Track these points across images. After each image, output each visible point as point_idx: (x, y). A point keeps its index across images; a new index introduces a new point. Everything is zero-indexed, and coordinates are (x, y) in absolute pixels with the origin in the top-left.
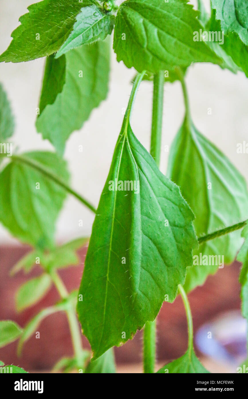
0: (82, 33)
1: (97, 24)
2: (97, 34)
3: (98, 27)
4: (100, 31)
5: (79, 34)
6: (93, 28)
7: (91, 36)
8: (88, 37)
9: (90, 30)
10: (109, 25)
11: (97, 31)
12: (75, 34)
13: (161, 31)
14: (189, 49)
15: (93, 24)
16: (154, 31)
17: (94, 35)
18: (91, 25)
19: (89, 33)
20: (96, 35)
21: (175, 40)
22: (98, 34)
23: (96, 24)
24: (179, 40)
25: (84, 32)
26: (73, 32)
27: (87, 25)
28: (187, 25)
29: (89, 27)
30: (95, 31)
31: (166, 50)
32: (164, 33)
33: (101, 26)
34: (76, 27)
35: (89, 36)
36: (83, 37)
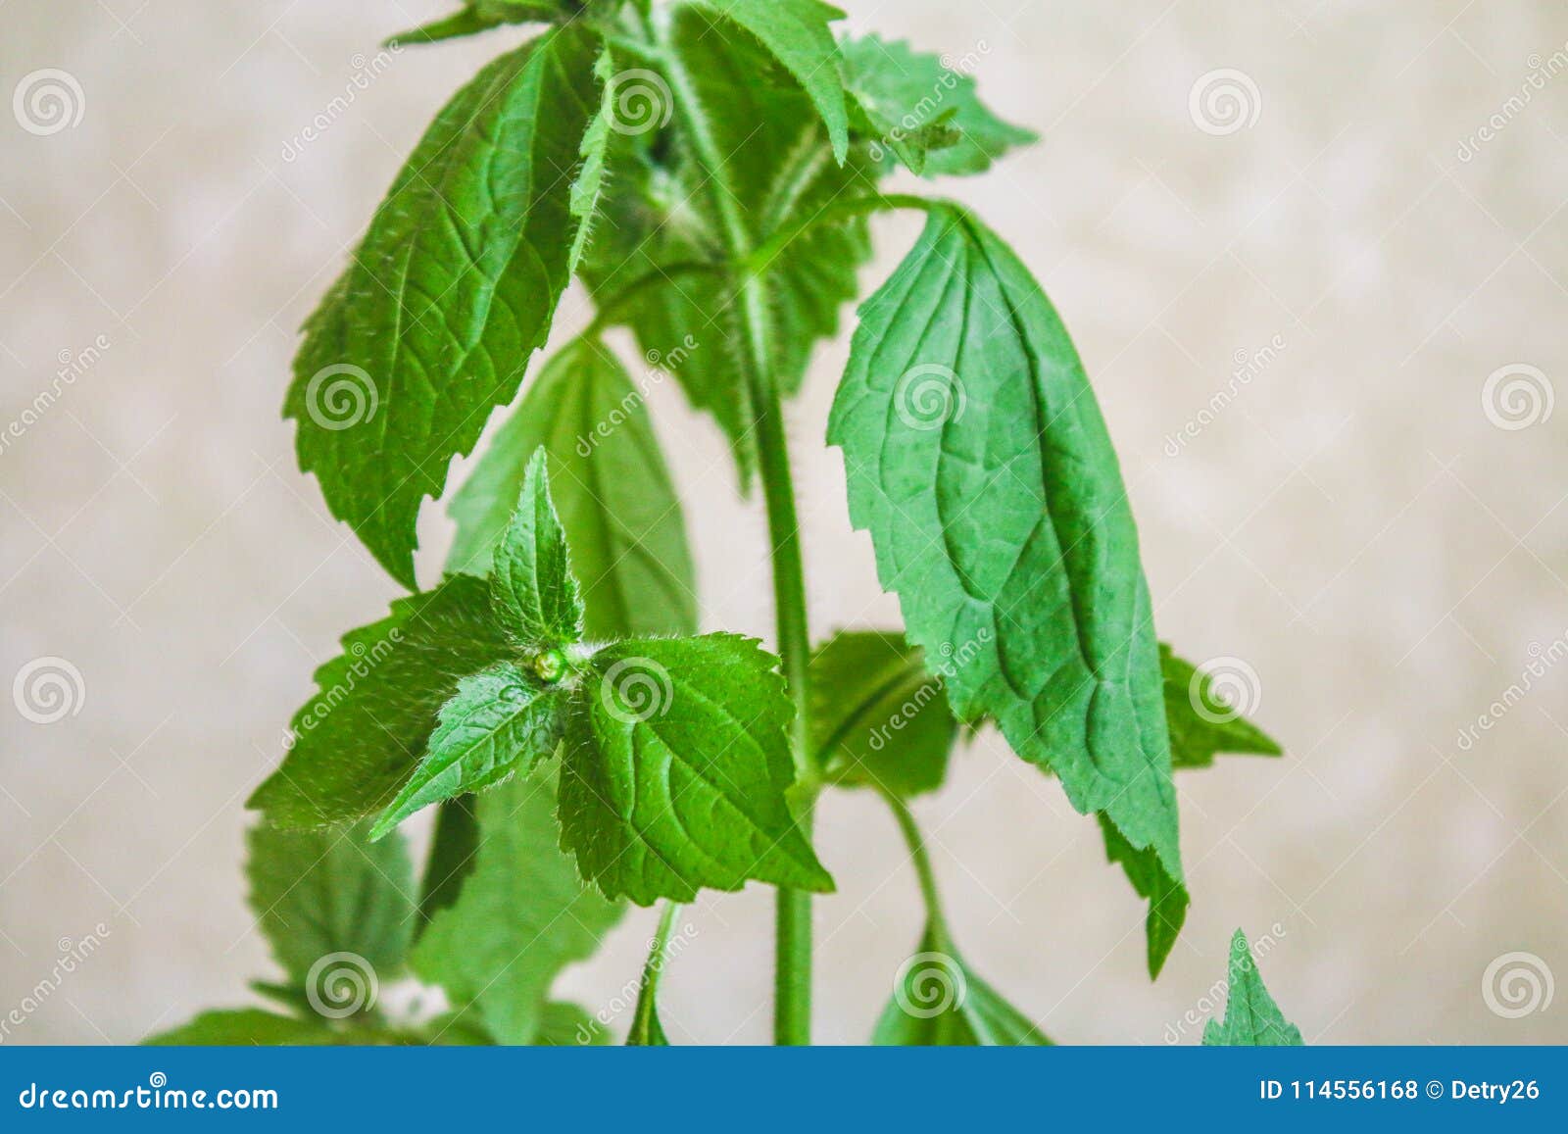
0: (462, 758)
1: (511, 725)
2: (506, 757)
3: (511, 735)
4: (517, 748)
5: (450, 761)
6: (495, 737)
7: (490, 766)
8: (479, 768)
9: (487, 743)
10: (547, 725)
11: (508, 747)
12: (434, 762)
13: (682, 764)
14: (751, 829)
15: (496, 726)
16: (662, 762)
17: (497, 759)
18: (490, 729)
19: (481, 757)
20: (504, 762)
21: (718, 795)
22: (511, 759)
23: (507, 725)
24: (728, 796)
25: (467, 753)
26: (427, 759)
27: (475, 732)
28: (756, 745)
29: (484, 736)
30: (502, 747)
31: (686, 829)
32: (689, 772)
33: (521, 732)
34: (439, 744)
35: (481, 765)
36: (463, 770)
